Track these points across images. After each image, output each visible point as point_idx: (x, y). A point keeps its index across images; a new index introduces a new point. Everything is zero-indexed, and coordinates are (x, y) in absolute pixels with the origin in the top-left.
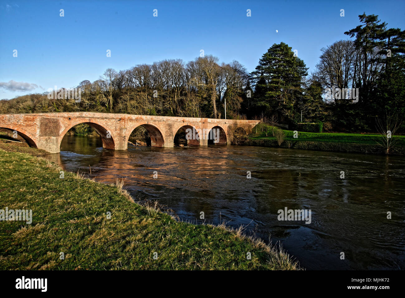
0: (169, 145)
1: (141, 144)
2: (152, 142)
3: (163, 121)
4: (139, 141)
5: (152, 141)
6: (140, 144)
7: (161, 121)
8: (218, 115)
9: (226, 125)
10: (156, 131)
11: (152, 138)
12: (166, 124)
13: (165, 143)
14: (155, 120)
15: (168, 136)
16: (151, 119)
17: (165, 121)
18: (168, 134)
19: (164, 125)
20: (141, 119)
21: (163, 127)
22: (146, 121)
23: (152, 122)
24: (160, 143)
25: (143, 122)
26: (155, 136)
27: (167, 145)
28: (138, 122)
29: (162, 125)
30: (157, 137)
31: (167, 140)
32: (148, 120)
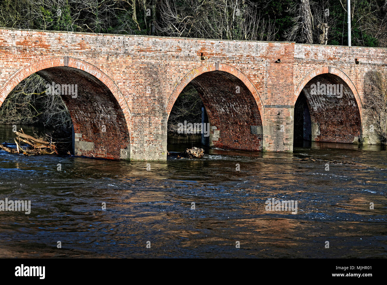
0: (147, 149)
1: (35, 146)
2: (77, 140)
3: (127, 53)
4: (24, 136)
5: (76, 135)
6: (31, 148)
7: (117, 54)
8: (317, 33)
9: (359, 67)
10: (99, 94)
11: (78, 122)
12: (137, 65)
13: (132, 143)
14: (95, 49)
15: (145, 116)
16: (78, 47)
17: (132, 56)
18: (146, 108)
19: (129, 69)
20: (40, 47)
21: (124, 78)
22: (61, 53)
23: (82, 59)
24: (113, 142)
25: (47, 57)
26: (89, 115)
27: (141, 149)
28: (29, 57)
29: (123, 69)
30: (98, 120)
31: (141, 130)
32: (66, 50)
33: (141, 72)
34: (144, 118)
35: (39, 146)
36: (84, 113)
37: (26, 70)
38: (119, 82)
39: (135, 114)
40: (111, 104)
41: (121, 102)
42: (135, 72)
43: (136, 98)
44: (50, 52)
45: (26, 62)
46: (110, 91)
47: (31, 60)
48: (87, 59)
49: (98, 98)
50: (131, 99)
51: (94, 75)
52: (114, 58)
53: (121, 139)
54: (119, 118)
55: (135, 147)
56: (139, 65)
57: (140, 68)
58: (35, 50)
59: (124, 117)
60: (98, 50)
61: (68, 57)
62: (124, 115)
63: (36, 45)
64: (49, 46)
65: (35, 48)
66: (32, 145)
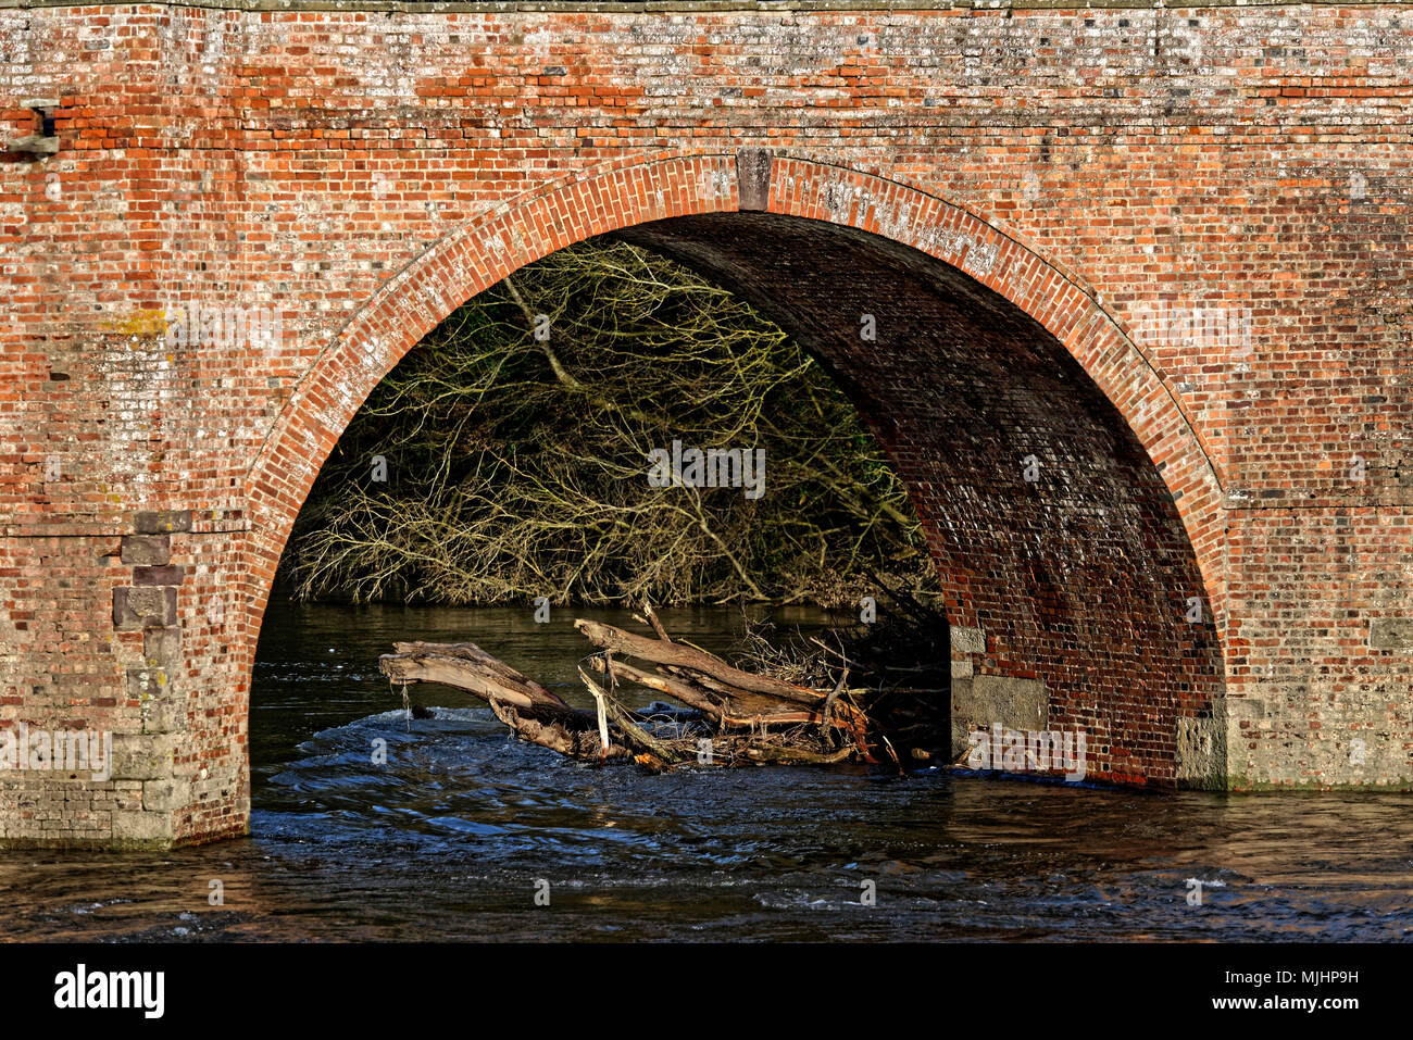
0: (1329, 715)
1: (726, 714)
2: (961, 669)
3: (1180, 113)
4: (648, 648)
7: (1109, 126)
10: (1023, 372)
11: (960, 556)
12: (1258, 185)
13: (1234, 680)
14: (953, 99)
15: (1313, 507)
16: (833, 93)
17: (1223, 130)
18: (1316, 456)
19: (1199, 211)
20: (572, 102)
21: (1167, 268)
22: (715, 133)
23: (865, 160)
24: (1140, 675)
25: (621, 158)
26: (1007, 509)
27: (1296, 716)
28: (500, 165)
29: (1159, 216)
30: (1053, 541)
31: (1289, 596)
32: (752, 113)
33: (1287, 228)
34: (1308, 520)
35: (754, 713)
36: (982, 493)
37: (488, 243)
38: (1131, 297)
39: (1250, 494)
40: (1097, 434)
41: (1150, 421)
42: (1248, 229)
43: (1252, 394)
44: (639, 131)
45: (481, 197)
46: (1066, 351)
47: (515, 185)
48: (898, 159)
49: (1023, 398)
50: (1220, 400)
51: (947, 256)
52: (1089, 149)
53: (1177, 654)
54: (1153, 522)
55: (1257, 705)
56: (1268, 184)
57: (1282, 201)
58: (542, 120)
59: (1176, 516)
60: (976, 102)
61: (762, 153)
62: (1171, 500)
63: (551, 90)
64: (635, 93)
65: (543, 109)
66: (707, 705)
